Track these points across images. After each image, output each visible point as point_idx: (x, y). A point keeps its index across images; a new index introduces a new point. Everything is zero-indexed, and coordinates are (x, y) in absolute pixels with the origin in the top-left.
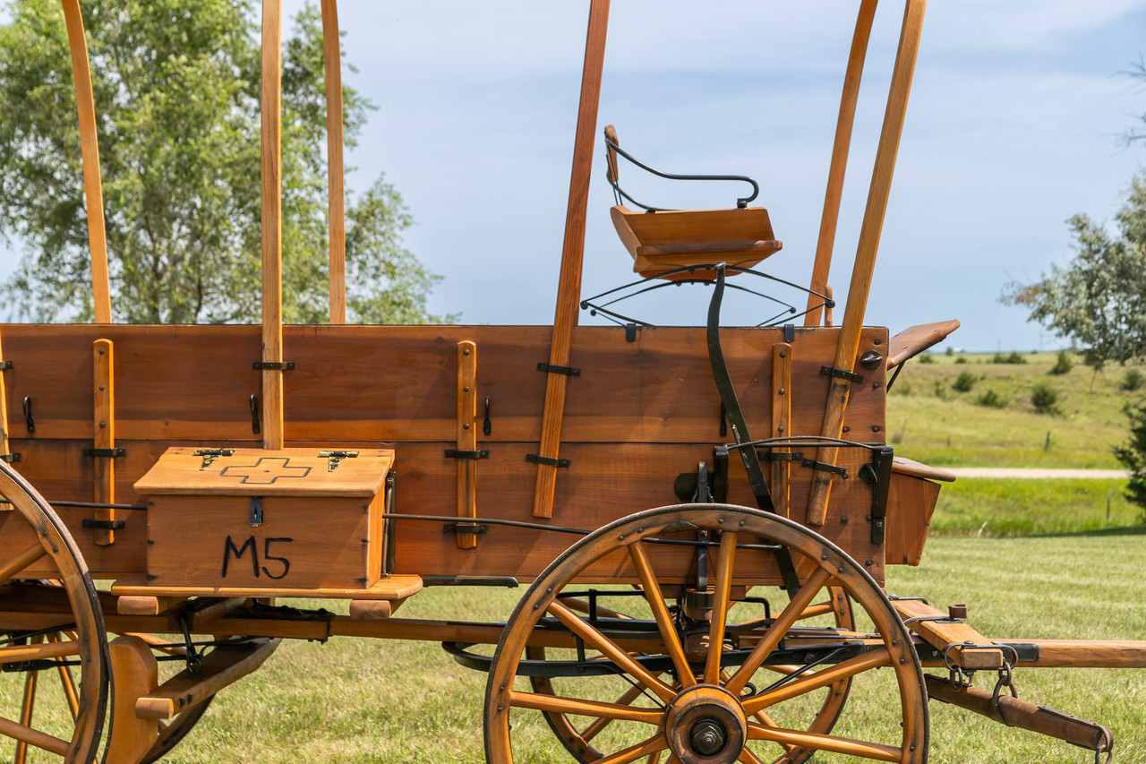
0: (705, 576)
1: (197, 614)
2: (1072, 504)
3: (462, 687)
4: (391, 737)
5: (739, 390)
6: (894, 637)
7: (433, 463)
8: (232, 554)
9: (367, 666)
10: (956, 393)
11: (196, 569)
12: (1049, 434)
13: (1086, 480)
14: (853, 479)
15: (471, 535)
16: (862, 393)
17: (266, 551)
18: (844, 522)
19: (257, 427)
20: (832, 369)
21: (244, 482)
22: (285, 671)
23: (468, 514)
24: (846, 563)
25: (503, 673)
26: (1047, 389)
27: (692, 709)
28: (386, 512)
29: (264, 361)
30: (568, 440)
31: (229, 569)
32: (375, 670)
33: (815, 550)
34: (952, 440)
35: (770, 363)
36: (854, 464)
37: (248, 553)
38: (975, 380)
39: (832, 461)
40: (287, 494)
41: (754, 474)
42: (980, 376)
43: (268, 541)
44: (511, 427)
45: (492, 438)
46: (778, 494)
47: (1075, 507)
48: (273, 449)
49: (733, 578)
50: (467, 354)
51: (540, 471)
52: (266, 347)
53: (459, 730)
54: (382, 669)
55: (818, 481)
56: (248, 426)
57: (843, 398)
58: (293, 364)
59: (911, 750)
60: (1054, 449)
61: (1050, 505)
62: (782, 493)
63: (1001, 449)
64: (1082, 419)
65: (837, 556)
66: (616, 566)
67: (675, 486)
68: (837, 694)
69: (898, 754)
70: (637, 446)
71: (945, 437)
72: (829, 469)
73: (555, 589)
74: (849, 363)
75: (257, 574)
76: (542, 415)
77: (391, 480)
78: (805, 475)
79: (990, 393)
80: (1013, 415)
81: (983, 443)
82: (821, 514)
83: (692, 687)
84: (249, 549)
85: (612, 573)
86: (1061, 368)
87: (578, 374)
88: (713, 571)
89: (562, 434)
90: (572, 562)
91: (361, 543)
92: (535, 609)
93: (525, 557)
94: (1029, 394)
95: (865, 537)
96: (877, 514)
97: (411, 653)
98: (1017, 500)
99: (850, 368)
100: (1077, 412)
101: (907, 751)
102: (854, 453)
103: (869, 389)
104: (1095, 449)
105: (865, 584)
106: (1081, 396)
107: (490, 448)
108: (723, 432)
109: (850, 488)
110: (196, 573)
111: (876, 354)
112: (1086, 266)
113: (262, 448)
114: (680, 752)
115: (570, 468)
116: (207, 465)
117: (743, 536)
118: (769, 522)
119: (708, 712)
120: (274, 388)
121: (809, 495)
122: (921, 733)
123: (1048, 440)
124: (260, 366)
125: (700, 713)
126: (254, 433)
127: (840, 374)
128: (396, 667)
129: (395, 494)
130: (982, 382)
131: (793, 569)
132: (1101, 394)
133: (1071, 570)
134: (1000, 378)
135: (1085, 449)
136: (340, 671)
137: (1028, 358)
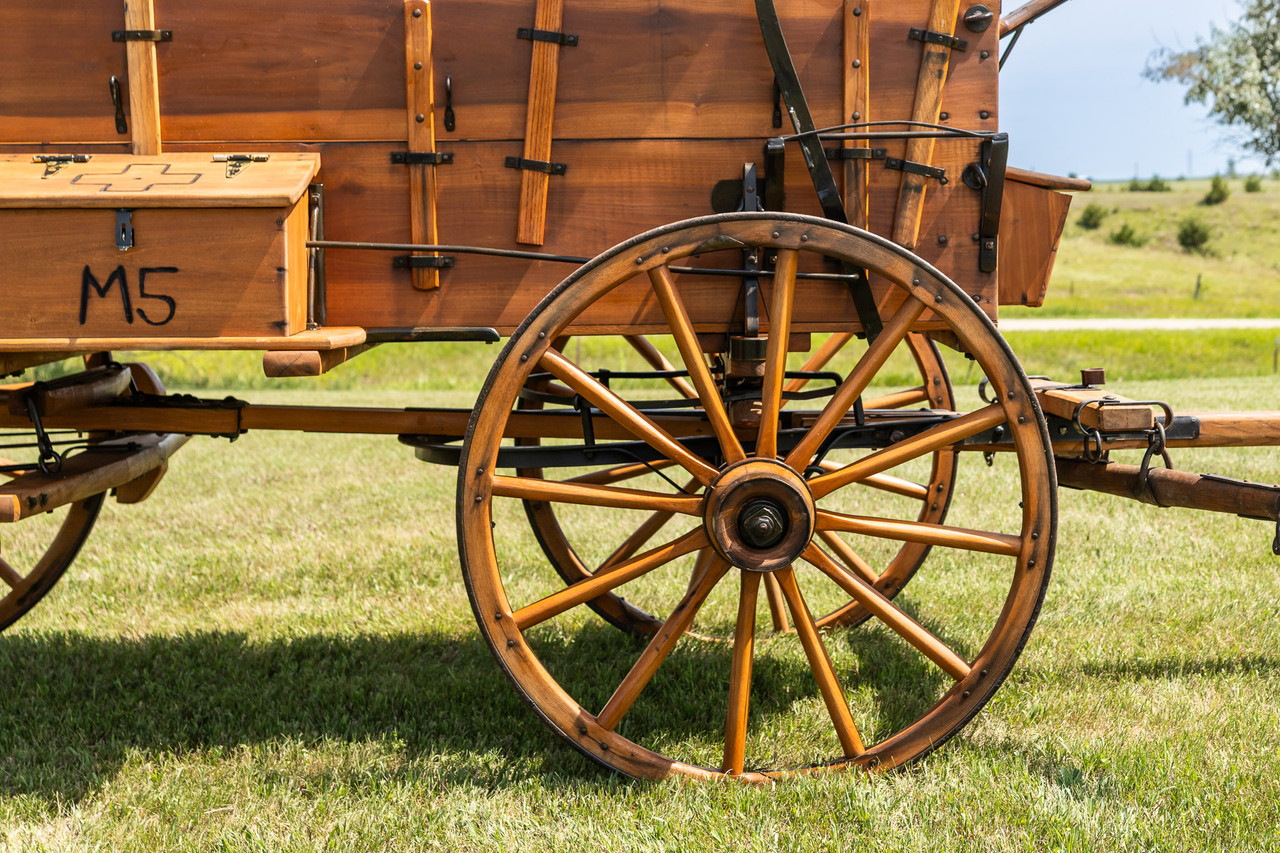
0: (755, 315)
1: (50, 393)
2: (1229, 360)
3: (432, 541)
4: (337, 598)
5: (798, 62)
6: (1011, 388)
7: (375, 171)
8: (93, 291)
9: (302, 521)
10: (1083, 231)
11: (43, 314)
12: (1199, 277)
13: (1247, 330)
14: (954, 184)
15: (431, 270)
16: (966, 65)
17: (142, 286)
18: (943, 243)
19: (123, 125)
20: (924, 32)
21: (105, 190)
22: (191, 530)
23: (426, 239)
24: (946, 289)
25: (481, 451)
26: (1197, 224)
27: (740, 486)
28: (311, 239)
29: (128, 28)
30: (563, 135)
31: (89, 312)
32: (315, 526)
33: (903, 272)
34: (1076, 286)
35: (840, 24)
36: (956, 160)
37: (116, 289)
38: (1105, 214)
39: (925, 160)
40: (167, 205)
41: (820, 177)
42: (1111, 208)
43: (144, 272)
44: (485, 119)
45: (456, 135)
46: (854, 205)
47: (1232, 364)
48: (146, 154)
49: (792, 322)
50: (417, 16)
51: (525, 180)
52: (129, 8)
53: (429, 588)
54: (325, 525)
55: (907, 187)
56: (110, 123)
57: (940, 72)
58: (170, 33)
59: (1034, 538)
60: (1205, 296)
61: (1202, 362)
62: (859, 206)
63: (1141, 298)
64: (1241, 260)
65: (934, 280)
66: (633, 310)
67: (713, 198)
68: (934, 509)
69: (1017, 544)
70: (659, 143)
71: (1068, 283)
72: (921, 170)
73: (550, 333)
74: (948, 23)
75: (130, 319)
76: (526, 102)
77: (318, 196)
78: (889, 179)
79: (1125, 228)
80: (1154, 256)
81: (1116, 290)
82: (912, 232)
83: (740, 462)
84: (116, 285)
85: (629, 320)
86: (1215, 196)
87: (574, 43)
88: (766, 310)
89: (555, 128)
90: (573, 296)
91: (276, 272)
92: (523, 361)
93: (509, 300)
94: (1175, 231)
95: (971, 264)
96: (987, 229)
97: (363, 506)
98: (1159, 357)
99: (949, 30)
100: (1235, 253)
101: (1028, 538)
102: (955, 148)
103: (974, 59)
104: (1258, 296)
105: (972, 317)
106: (1239, 233)
107: (454, 149)
108: (777, 122)
109: (950, 197)
110: (43, 320)
111: (984, 10)
112: (1253, 27)
113: (132, 153)
114: (724, 544)
115: (567, 175)
116: (52, 173)
117: (804, 253)
118: (841, 235)
119: (761, 490)
120: (144, 66)
121: (895, 207)
122: (1047, 515)
123: (1199, 285)
124: (123, 36)
125: (750, 491)
126: (119, 132)
127: (935, 38)
128: (343, 522)
129: (324, 214)
130: (1114, 216)
131: (875, 308)
132: (1266, 229)
133: (1230, 403)
134: (1137, 211)
135: (1246, 295)
136: (266, 529)
137: (1174, 186)
